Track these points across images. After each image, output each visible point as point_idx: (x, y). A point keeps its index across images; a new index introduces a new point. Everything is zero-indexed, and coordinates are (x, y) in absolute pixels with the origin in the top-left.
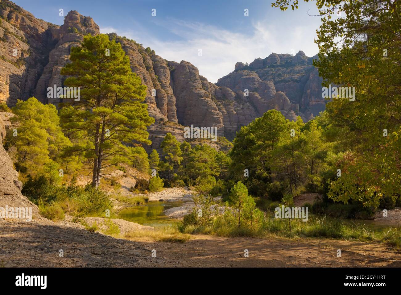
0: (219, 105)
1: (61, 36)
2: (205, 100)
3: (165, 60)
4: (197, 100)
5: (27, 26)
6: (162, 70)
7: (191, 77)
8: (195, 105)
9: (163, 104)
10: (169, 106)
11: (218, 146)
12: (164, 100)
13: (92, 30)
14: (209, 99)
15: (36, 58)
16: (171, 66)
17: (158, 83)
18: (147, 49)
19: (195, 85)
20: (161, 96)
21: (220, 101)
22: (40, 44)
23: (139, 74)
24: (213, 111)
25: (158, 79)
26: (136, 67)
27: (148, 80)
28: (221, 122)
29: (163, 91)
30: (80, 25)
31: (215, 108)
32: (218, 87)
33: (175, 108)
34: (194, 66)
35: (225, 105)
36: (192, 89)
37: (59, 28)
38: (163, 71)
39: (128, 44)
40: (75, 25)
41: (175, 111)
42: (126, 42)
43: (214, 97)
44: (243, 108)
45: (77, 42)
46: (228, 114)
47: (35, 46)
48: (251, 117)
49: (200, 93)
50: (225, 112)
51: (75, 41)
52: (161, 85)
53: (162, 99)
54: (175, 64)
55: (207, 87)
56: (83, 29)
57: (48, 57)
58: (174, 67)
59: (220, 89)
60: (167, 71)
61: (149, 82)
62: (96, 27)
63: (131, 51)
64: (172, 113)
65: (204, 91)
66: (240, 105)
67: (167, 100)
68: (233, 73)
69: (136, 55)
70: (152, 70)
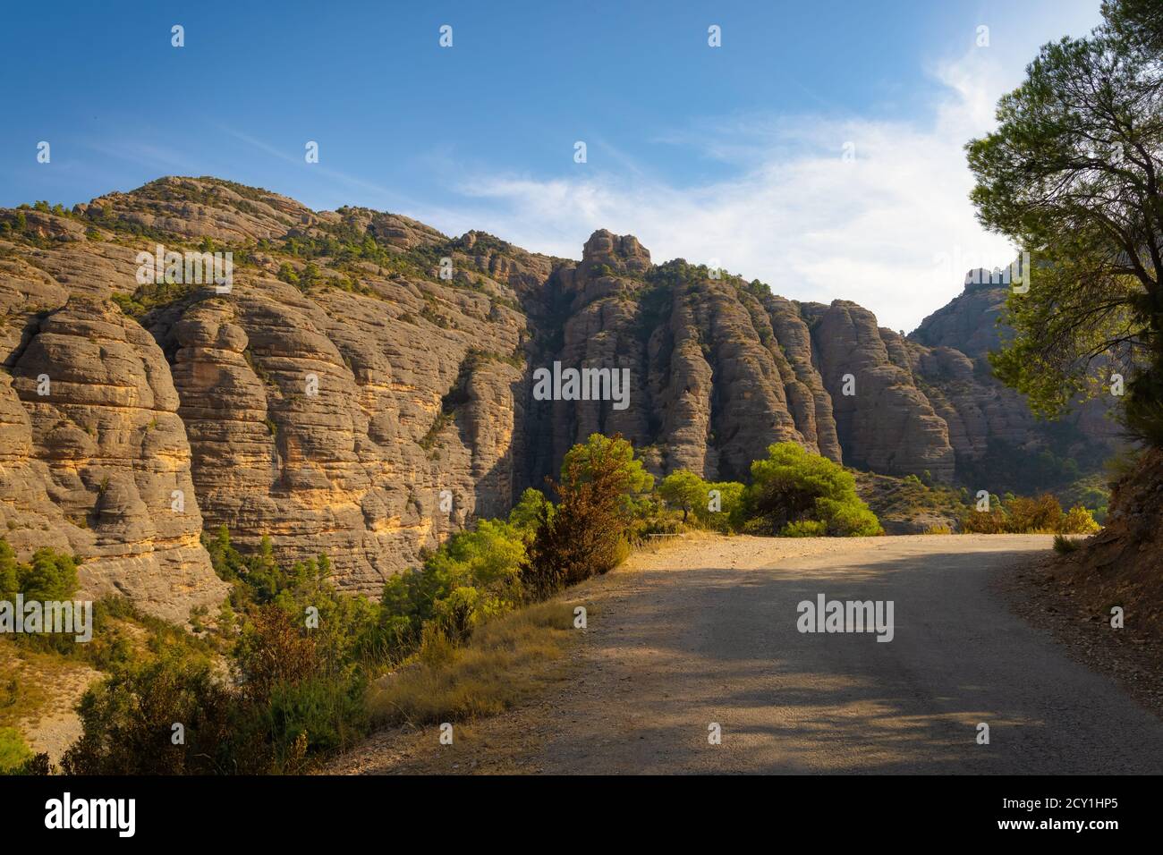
0: (935, 396)
1: (580, 285)
2: (901, 392)
3: (794, 302)
4: (880, 393)
5: (521, 279)
6: (793, 331)
7: (859, 335)
8: (876, 404)
9: (807, 416)
10: (819, 420)
11: (951, 520)
12: (806, 406)
13: (637, 261)
14: (908, 387)
15: (541, 338)
16: (809, 316)
17: (788, 367)
18: (753, 284)
19: (871, 355)
20: (800, 399)
21: (937, 383)
22: (542, 305)
23: (750, 359)
24: (922, 417)
25: (786, 354)
26: (743, 344)
27: (770, 370)
28: (945, 443)
29: (802, 386)
30: (613, 257)
31: (927, 409)
32: (929, 350)
33: (831, 421)
34: (863, 309)
35: (950, 394)
36: (866, 366)
37: (573, 267)
38: (796, 334)
39: (717, 288)
40: (605, 259)
41: (834, 427)
42: (713, 286)
43: (919, 377)
44: (998, 398)
45: (614, 295)
46: (961, 415)
47: (535, 313)
48: (1024, 417)
49: (885, 374)
50: (952, 410)
51: (609, 295)
52: (793, 369)
53: (803, 404)
54: (818, 308)
55: (900, 355)
56: (620, 263)
57: (561, 334)
58: (816, 317)
59: (934, 353)
60: (804, 332)
61: (773, 372)
62: (643, 253)
63: (727, 304)
64: (828, 435)
65: (895, 369)
66: (990, 390)
67: (813, 406)
68: (961, 297)
69: (736, 313)
70: (772, 339)
